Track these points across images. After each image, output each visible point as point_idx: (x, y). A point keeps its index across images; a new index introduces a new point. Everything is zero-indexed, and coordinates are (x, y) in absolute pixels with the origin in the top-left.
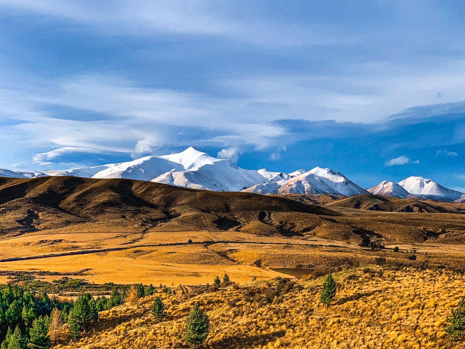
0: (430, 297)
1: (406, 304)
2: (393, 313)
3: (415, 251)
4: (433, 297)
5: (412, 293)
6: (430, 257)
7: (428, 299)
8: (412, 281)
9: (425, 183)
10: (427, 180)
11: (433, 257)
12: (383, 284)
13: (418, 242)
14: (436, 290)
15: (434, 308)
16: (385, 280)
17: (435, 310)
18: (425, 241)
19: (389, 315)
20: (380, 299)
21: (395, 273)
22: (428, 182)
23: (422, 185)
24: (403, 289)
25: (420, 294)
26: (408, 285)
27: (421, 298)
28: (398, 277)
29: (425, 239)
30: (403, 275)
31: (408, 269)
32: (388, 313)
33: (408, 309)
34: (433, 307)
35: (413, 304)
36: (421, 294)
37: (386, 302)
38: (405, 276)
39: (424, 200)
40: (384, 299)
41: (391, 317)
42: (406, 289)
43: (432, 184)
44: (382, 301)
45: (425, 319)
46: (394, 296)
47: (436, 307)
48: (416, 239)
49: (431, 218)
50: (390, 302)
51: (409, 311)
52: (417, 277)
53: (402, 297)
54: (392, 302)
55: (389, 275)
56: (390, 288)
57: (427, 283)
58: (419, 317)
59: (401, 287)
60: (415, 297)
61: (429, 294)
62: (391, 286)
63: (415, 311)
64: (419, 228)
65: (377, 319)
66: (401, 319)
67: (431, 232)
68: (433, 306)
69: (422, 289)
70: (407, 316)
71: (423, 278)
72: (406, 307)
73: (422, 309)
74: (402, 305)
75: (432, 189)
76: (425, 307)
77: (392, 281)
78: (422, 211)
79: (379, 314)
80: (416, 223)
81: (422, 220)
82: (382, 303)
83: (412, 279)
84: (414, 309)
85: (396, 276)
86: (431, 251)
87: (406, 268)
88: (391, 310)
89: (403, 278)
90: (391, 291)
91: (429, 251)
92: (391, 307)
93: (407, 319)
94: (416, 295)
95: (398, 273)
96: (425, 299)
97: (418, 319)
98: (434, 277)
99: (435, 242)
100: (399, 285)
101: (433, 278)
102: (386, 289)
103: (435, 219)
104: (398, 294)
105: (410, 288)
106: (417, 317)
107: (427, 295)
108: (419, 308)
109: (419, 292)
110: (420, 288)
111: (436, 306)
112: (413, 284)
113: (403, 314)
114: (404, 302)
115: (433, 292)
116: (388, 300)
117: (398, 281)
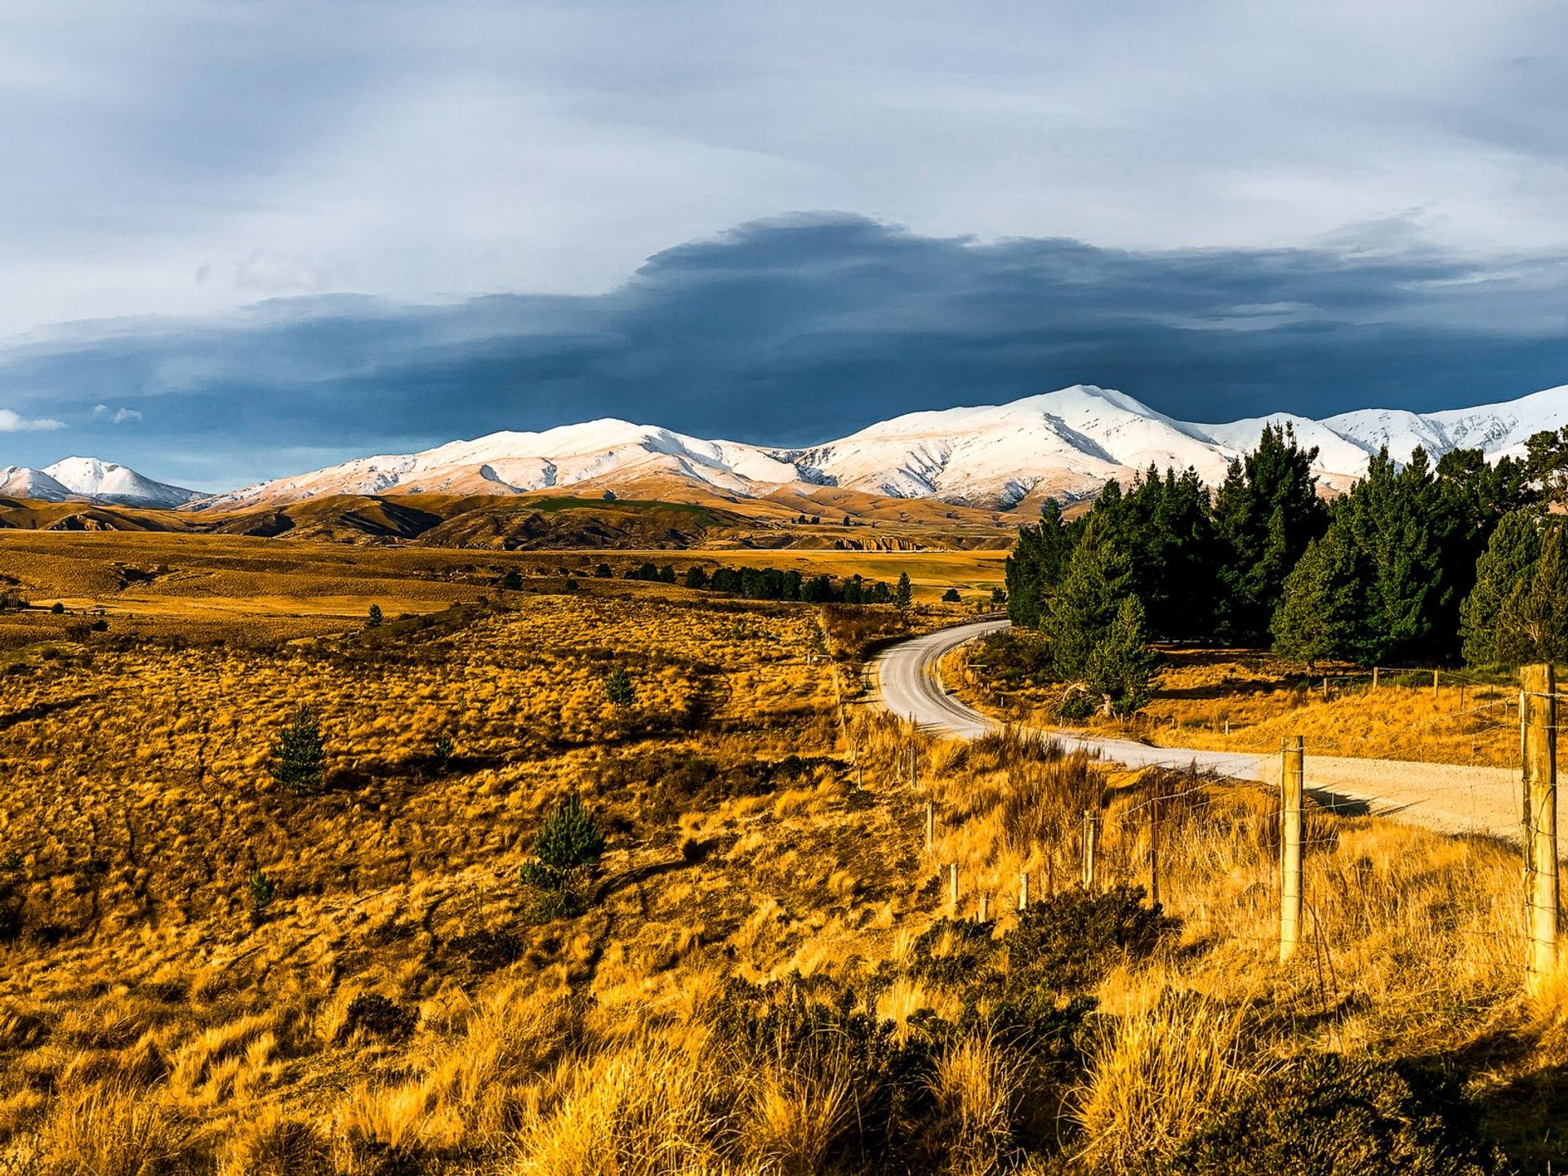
0: (216, 705)
1: (162, 723)
2: (136, 744)
3: (103, 613)
4: (223, 705)
5: (174, 699)
6: (141, 624)
7: (213, 709)
8: (165, 674)
9: (104, 471)
10: (109, 465)
11: (147, 624)
12: (99, 682)
13: (107, 592)
14: (225, 690)
15: (233, 730)
16: (101, 673)
17: (235, 733)
18: (122, 589)
19: (126, 749)
20: (99, 713)
21: (118, 657)
22: (111, 469)
23: (98, 475)
24: (146, 691)
25: (190, 700)
26: (157, 682)
27: (195, 709)
28: (130, 665)
29: (123, 585)
30: (140, 661)
31: (144, 648)
32: (124, 744)
33: (171, 734)
34: (229, 728)
35: (181, 722)
36: (194, 701)
37: (113, 719)
38: (145, 663)
39: (107, 505)
40: (106, 713)
41: (133, 752)
42: (155, 690)
43: (121, 474)
44: (103, 718)
45: (217, 753)
46: (129, 707)
47: (236, 728)
48: (102, 587)
49: (130, 542)
50: (122, 719)
51: (175, 737)
52: (173, 664)
53: (149, 709)
54: (128, 720)
55: (106, 662)
56: (117, 689)
57: (200, 678)
58: (201, 749)
59: (141, 687)
60: (180, 707)
61: (211, 699)
62: (119, 685)
63: (189, 737)
64: (106, 562)
65: (100, 758)
66: (160, 756)
67: (134, 571)
68: (228, 723)
69: (193, 689)
70: (173, 748)
71: (189, 666)
72: (164, 729)
73: (205, 731)
74: (154, 726)
75: (122, 482)
76: (211, 726)
77: (117, 675)
78: (104, 528)
79: (101, 747)
80: (98, 551)
81: (108, 545)
82: (104, 723)
83: (163, 669)
84: (186, 732)
85: (123, 664)
86: (140, 612)
87: (140, 648)
88: (130, 737)
89: (141, 668)
90: (119, 695)
91: (134, 611)
92: (128, 729)
93: (173, 754)
94: (182, 703)
95: (127, 658)
96: (207, 710)
97: (200, 753)
98: (211, 663)
99: (147, 593)
100: (136, 683)
101: (210, 666)
102: (109, 691)
103: (141, 544)
104: (139, 700)
105: (163, 690)
106: (198, 750)
107: (209, 702)
108: (195, 730)
109: (188, 697)
110: (188, 688)
111: (235, 724)
112: (169, 679)
113: (161, 744)
114: (158, 718)
115: (221, 696)
116: (117, 715)
117: (133, 673)
